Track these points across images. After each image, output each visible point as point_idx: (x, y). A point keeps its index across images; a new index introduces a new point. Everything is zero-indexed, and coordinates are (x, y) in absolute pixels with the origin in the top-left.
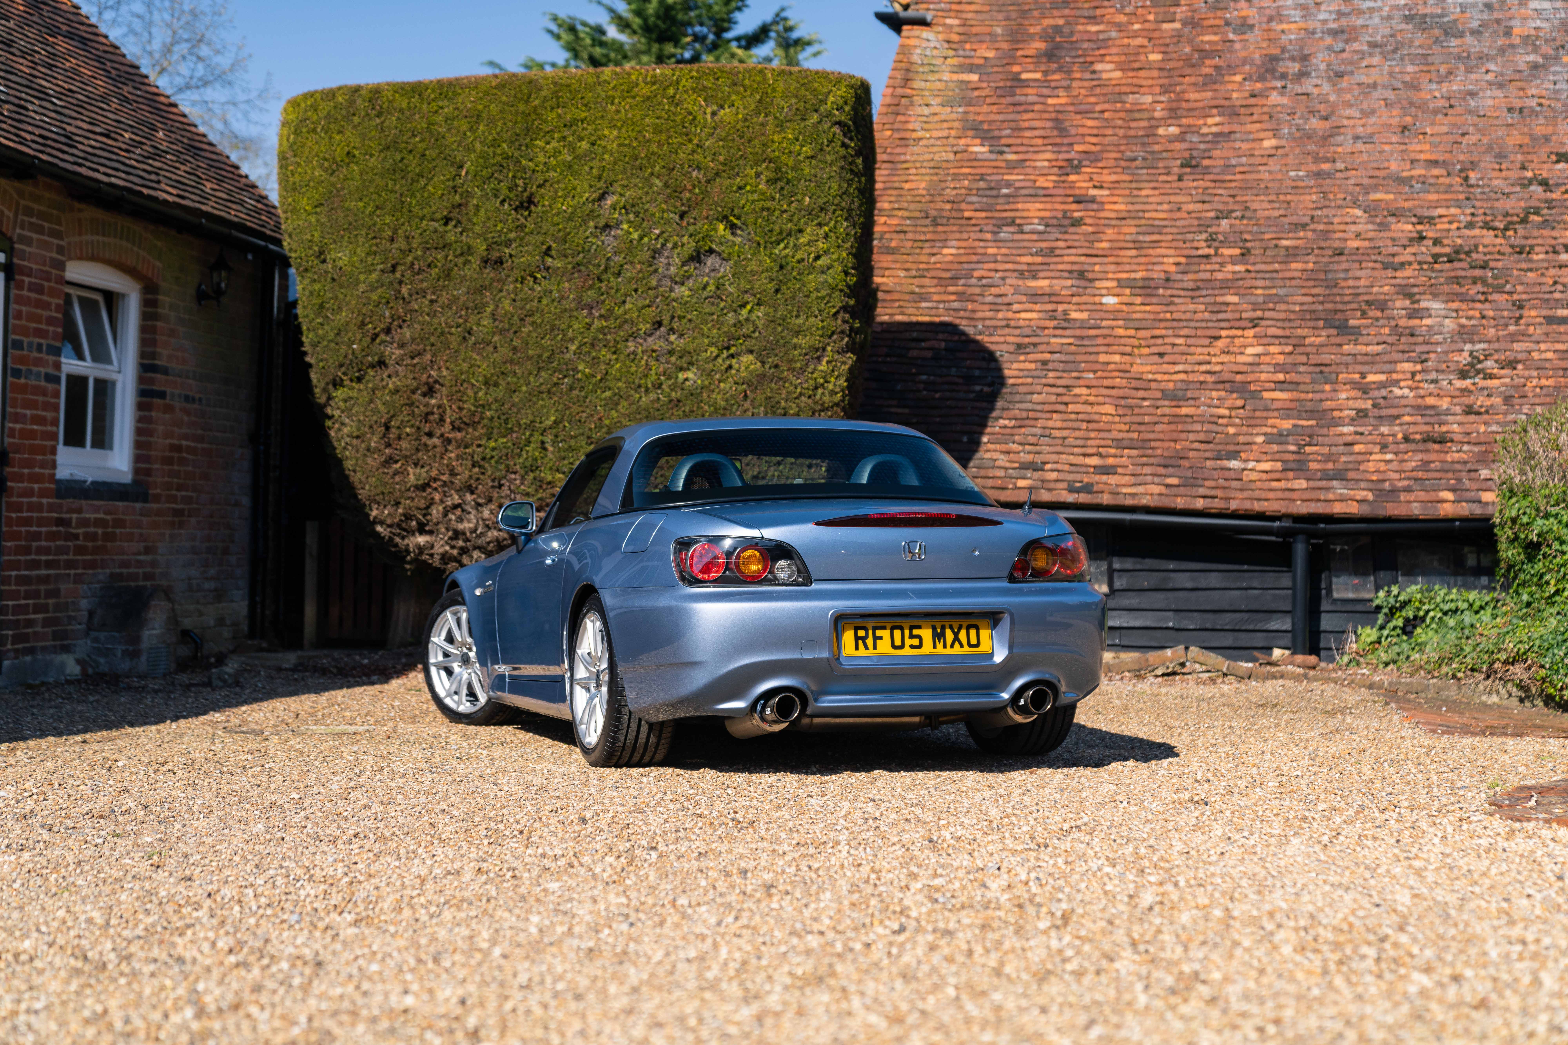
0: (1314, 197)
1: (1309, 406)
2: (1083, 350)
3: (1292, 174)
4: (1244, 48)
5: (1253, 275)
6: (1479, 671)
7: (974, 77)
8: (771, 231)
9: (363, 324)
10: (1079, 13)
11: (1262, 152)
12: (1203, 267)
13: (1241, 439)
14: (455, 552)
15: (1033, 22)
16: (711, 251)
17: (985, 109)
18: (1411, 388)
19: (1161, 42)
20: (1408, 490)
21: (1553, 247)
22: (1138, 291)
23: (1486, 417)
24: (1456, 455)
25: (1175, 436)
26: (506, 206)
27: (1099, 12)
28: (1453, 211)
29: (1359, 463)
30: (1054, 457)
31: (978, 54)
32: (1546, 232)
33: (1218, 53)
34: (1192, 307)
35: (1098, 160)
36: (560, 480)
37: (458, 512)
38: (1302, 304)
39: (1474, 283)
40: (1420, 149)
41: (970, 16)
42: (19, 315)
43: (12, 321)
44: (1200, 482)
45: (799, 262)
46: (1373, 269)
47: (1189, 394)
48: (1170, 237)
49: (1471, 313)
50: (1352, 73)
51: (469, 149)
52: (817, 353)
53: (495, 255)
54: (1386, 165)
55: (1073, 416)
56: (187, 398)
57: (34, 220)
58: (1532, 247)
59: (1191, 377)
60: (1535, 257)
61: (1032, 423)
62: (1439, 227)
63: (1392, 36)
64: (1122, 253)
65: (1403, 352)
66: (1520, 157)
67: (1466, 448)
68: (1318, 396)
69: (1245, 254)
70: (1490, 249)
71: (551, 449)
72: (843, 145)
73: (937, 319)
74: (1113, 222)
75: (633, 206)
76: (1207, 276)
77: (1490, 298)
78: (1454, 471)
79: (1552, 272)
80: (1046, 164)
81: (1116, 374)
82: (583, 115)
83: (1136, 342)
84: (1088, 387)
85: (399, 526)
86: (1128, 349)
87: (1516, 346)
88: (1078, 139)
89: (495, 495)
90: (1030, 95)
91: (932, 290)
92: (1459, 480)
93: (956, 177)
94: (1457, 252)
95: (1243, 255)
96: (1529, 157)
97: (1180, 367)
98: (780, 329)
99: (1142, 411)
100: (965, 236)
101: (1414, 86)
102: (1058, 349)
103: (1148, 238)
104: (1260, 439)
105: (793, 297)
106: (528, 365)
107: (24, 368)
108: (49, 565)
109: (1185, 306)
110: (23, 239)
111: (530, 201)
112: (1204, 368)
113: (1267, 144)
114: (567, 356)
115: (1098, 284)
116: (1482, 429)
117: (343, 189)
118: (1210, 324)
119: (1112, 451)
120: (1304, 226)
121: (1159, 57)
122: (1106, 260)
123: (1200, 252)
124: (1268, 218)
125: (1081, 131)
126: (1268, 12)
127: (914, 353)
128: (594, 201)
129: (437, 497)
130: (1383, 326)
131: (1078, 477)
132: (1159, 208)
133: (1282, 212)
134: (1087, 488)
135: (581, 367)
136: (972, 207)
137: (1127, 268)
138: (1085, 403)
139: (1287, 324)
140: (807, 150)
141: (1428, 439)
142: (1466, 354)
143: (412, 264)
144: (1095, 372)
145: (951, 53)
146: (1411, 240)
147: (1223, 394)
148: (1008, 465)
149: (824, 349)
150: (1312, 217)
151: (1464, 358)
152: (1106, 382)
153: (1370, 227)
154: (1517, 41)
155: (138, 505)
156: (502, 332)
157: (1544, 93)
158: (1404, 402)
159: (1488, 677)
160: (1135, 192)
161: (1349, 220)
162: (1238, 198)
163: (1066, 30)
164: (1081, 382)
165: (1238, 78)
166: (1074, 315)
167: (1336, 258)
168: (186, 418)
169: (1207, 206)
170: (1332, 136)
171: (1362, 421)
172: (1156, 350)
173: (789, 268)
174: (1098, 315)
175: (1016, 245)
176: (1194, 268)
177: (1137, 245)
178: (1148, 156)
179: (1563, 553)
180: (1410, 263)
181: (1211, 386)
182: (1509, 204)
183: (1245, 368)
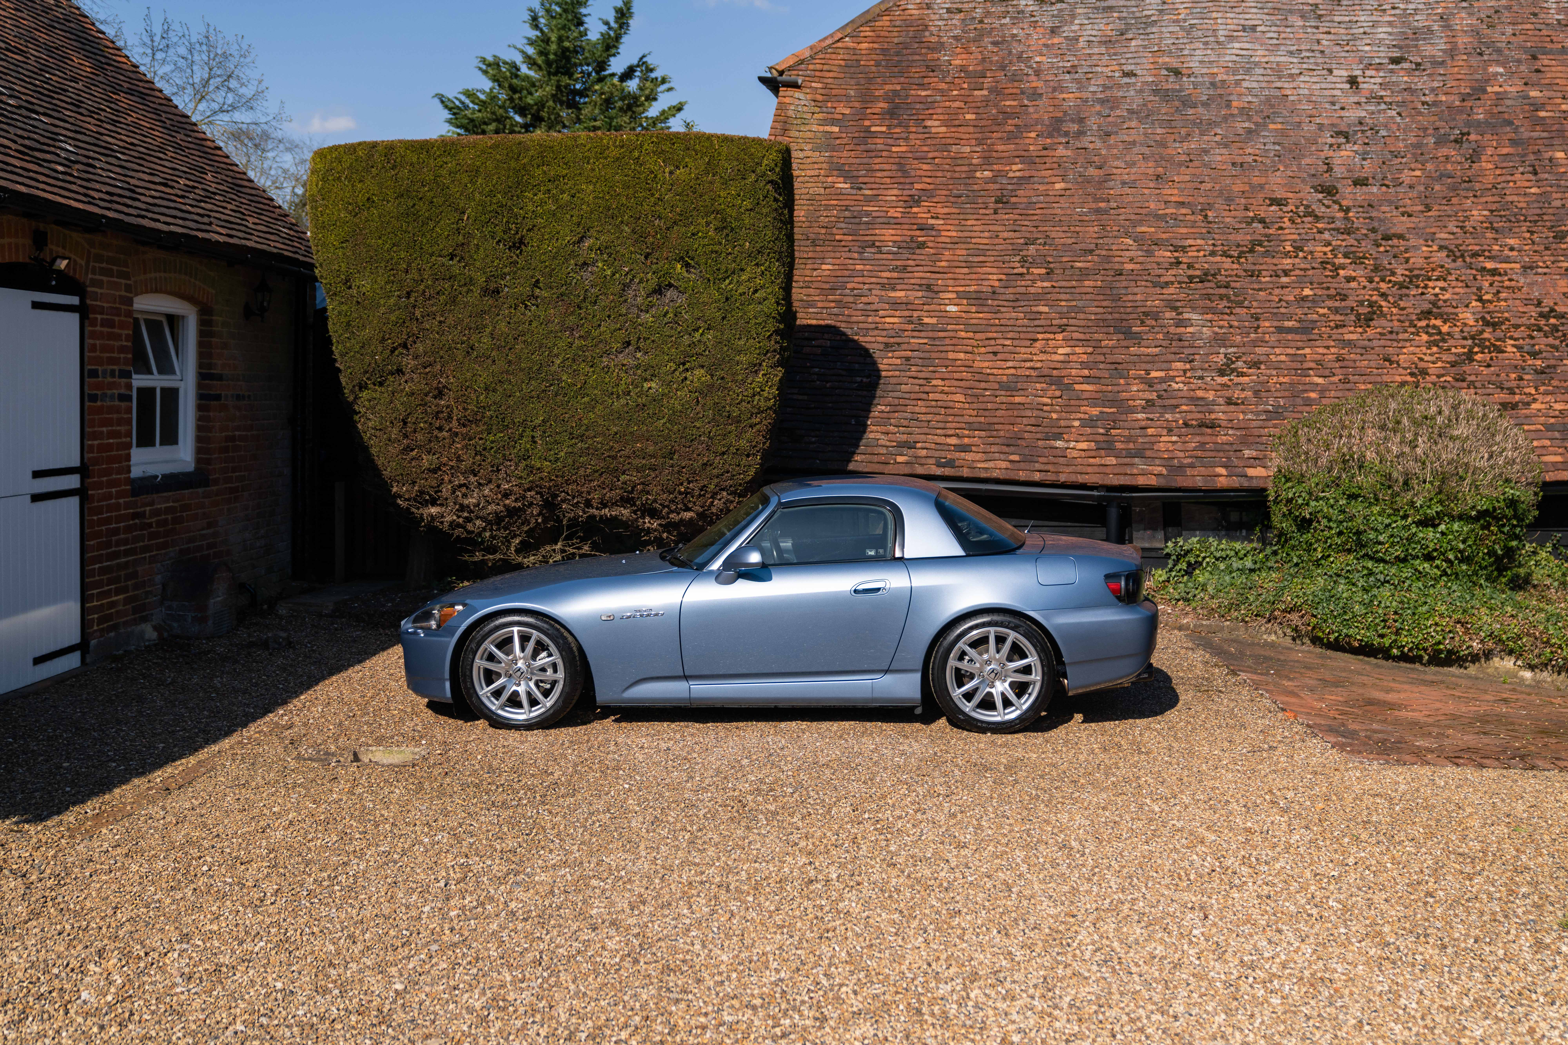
0: (1096, 229)
1: (1110, 396)
2: (936, 349)
3: (1078, 210)
4: (1036, 112)
5: (1057, 290)
6: (1263, 617)
7: (836, 129)
8: (718, 270)
9: (383, 340)
10: (911, 81)
11: (1055, 193)
12: (1019, 283)
13: (1063, 423)
14: (461, 520)
15: (877, 87)
16: (670, 285)
17: (845, 154)
18: (1185, 384)
19: (973, 105)
20: (1192, 466)
21: (1275, 271)
22: (972, 302)
23: (1242, 407)
24: (1224, 438)
25: (1012, 420)
26: (502, 246)
27: (926, 80)
28: (1199, 242)
29: (1153, 443)
30: (923, 437)
31: (838, 110)
32: (1269, 260)
33: (1015, 115)
34: (1014, 315)
35: (933, 196)
36: (547, 467)
37: (464, 490)
38: (1096, 314)
39: (1222, 299)
40: (1172, 193)
41: (829, 81)
42: (93, 348)
43: (87, 354)
44: (1036, 459)
45: (741, 295)
46: (1146, 287)
47: (1019, 386)
48: (992, 259)
49: (1221, 323)
50: (1117, 133)
51: (470, 198)
52: (755, 367)
53: (492, 286)
54: (1147, 204)
55: (934, 403)
56: (238, 397)
57: (104, 265)
58: (1259, 271)
59: (1019, 372)
60: (1263, 280)
61: (903, 408)
62: (1190, 254)
63: (1144, 105)
64: (957, 270)
65: (1175, 353)
66: (1243, 201)
67: (1230, 432)
68: (1116, 388)
69: (1050, 273)
70: (1230, 272)
71: (540, 442)
72: (776, 200)
73: (822, 322)
74: (949, 246)
75: (606, 248)
76: (1023, 290)
77: (1234, 311)
78: (1224, 451)
79: (1277, 291)
80: (894, 198)
81: (963, 369)
82: (565, 172)
83: (975, 343)
84: (943, 379)
85: (415, 500)
86: (970, 349)
87: (1258, 350)
88: (916, 179)
89: (494, 477)
90: (879, 143)
91: (817, 298)
92: (1229, 458)
93: (827, 208)
94: (1206, 274)
95: (1048, 274)
96: (1250, 201)
97: (1010, 364)
98: (725, 349)
99: (985, 399)
100: (838, 255)
101: (1163, 144)
102: (917, 348)
103: (976, 259)
104: (1076, 423)
105: (737, 324)
106: (521, 375)
107: (99, 393)
108: (127, 553)
109: (1009, 314)
110: (95, 283)
111: (521, 242)
112: (1028, 364)
113: (1058, 186)
114: (553, 369)
115: (942, 295)
116: (1241, 417)
117: (364, 228)
118: (1029, 329)
119: (967, 432)
120: (1091, 251)
121: (973, 117)
122: (946, 276)
123: (1016, 271)
124: (1064, 245)
125: (919, 173)
126: (1052, 84)
127: (807, 350)
128: (574, 243)
129: (446, 478)
130: (1158, 333)
131: (943, 454)
132: (982, 235)
133: (1073, 240)
134: (950, 463)
135: (564, 378)
136: (841, 232)
137: (963, 282)
138: (942, 392)
139: (1087, 330)
140: (747, 204)
141: (1202, 425)
142: (1222, 356)
143: (424, 291)
144: (947, 367)
145: (817, 110)
146: (1171, 264)
147: (1044, 386)
148: (888, 444)
149: (760, 365)
150: (1097, 245)
151: (1220, 359)
152: (956, 376)
153: (1140, 253)
154: (1236, 112)
155: (200, 490)
156: (499, 348)
157: (1257, 152)
158: (1180, 394)
159: (1269, 621)
160: (963, 222)
161: (1123, 247)
162: (1040, 229)
163: (903, 93)
164: (937, 375)
165: (1033, 135)
166: (926, 320)
167: (1117, 278)
168: (238, 413)
169: (1017, 235)
170: (1105, 181)
171: (1150, 409)
172: (990, 349)
173: (733, 300)
174: (944, 321)
175: (877, 262)
176: (1013, 283)
177: (968, 264)
178: (970, 194)
179: (1330, 528)
180: (1172, 283)
181: (1035, 379)
182: (1239, 237)
183: (1058, 365)
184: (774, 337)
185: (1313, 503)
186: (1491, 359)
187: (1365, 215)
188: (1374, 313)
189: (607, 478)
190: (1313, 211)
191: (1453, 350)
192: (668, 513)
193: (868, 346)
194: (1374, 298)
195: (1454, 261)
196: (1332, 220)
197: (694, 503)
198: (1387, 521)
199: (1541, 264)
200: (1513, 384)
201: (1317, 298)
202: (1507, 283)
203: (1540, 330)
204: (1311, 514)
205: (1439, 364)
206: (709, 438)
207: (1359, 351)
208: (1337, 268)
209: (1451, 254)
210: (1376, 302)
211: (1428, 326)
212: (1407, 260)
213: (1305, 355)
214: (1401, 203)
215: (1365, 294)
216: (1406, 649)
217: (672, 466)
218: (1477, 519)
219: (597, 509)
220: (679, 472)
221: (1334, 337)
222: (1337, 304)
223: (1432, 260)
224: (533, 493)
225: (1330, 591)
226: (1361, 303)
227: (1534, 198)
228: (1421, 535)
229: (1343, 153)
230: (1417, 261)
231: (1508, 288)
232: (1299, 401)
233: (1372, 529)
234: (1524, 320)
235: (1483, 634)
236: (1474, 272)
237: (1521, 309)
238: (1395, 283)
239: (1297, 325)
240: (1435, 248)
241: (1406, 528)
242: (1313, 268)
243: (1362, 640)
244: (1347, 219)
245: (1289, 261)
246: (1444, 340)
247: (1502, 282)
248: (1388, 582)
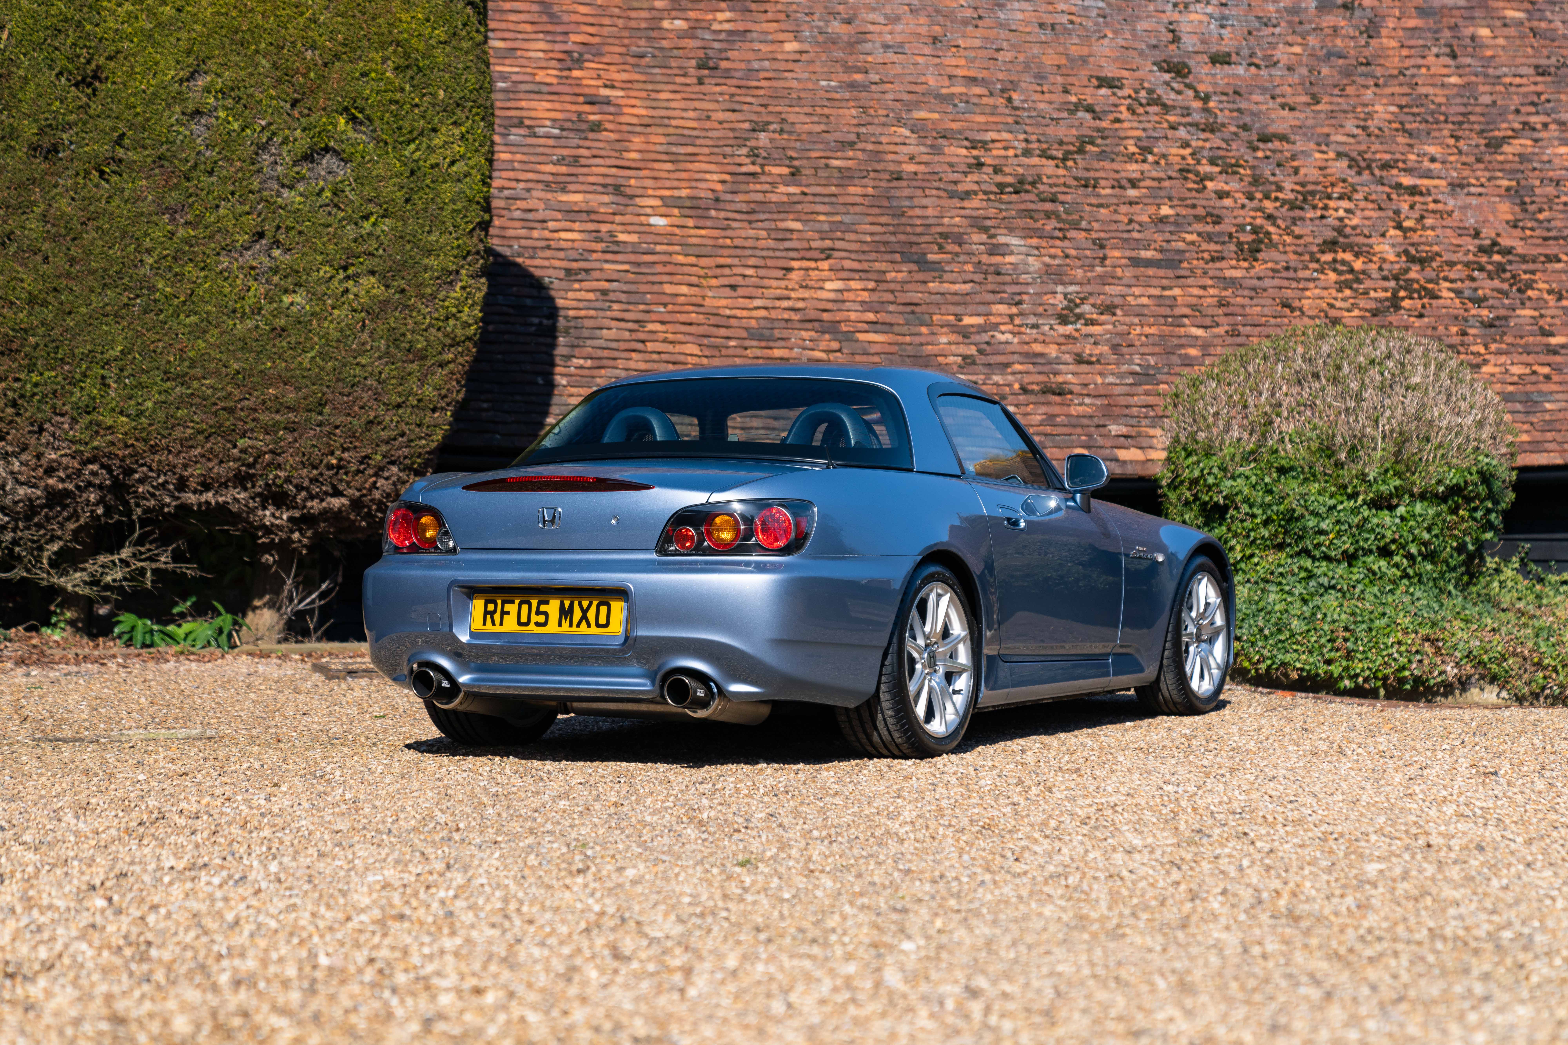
0: (854, 112)
1: (910, 350)
2: (643, 278)
3: (823, 83)
5: (810, 198)
8: (400, 128)
11: (786, 57)
12: (752, 187)
16: (327, 149)
18: (1014, 334)
21: (1117, 180)
22: (687, 212)
23: (1098, 367)
24: (1080, 409)
26: (63, 80)
28: (1005, 136)
32: (1107, 165)
34: (751, 233)
35: (601, 55)
36: (123, 424)
38: (872, 234)
39: (1048, 218)
40: (957, 64)
45: (432, 167)
46: (939, 197)
47: (777, 333)
48: (706, 150)
49: (1053, 251)
51: (12, 7)
52: (449, 277)
53: (46, 142)
54: (923, 79)
58: (1095, 179)
59: (774, 314)
60: (1103, 192)
61: (611, 363)
62: (995, 152)
64: (657, 165)
65: (993, 292)
66: (1059, 79)
67: (1087, 401)
68: (917, 340)
69: (795, 173)
70: (1054, 180)
71: (114, 385)
74: (638, 129)
75: (232, 89)
76: (759, 197)
77: (1069, 235)
78: (1082, 426)
79: (1124, 209)
80: (541, 55)
81: (691, 308)
83: (702, 272)
84: (663, 323)
86: (694, 280)
87: (1109, 289)
88: (572, 27)
89: (33, 441)
92: (1090, 436)
94: (1021, 182)
95: (793, 174)
96: (1070, 80)
97: (758, 303)
98: (408, 247)
99: (731, 352)
102: (615, 276)
103: (682, 150)
105: (426, 210)
106: (90, 281)
109: (744, 232)
111: (96, 77)
112: (785, 304)
113: (789, 47)
114: (142, 271)
115: (639, 201)
118: (778, 254)
120: (852, 144)
122: (641, 173)
123: (744, 169)
124: (810, 133)
128: (181, 81)
130: (965, 263)
132: (685, 114)
133: (823, 127)
135: (160, 286)
137: (668, 184)
138: (665, 341)
139: (862, 257)
140: (440, 33)
141: (1047, 390)
142: (1060, 297)
144: (665, 305)
146: (970, 166)
147: (813, 334)
149: (457, 272)
150: (858, 135)
151: (1059, 301)
152: (681, 318)
153: (923, 149)
156: (55, 238)
157: (1073, 9)
158: (1010, 348)
160: (653, 95)
161: (898, 140)
162: (771, 109)
164: (653, 317)
166: (622, 237)
167: (895, 183)
169: (738, 116)
170: (858, 43)
171: (972, 368)
172: (726, 281)
173: (419, 174)
174: (650, 239)
175: (532, 150)
176: (743, 187)
177: (672, 158)
178: (657, 53)
179: (1254, 516)
180: (975, 193)
181: (798, 325)
182: (1060, 131)
183: (829, 306)
184: (478, 231)
185: (1229, 483)
186: (1423, 306)
187: (1231, 106)
188: (1261, 241)
189: (218, 444)
190: (1159, 97)
191: (1372, 294)
192: (305, 500)
193: (537, 273)
194: (1259, 221)
195: (1359, 173)
196: (1187, 111)
197: (348, 484)
198: (1332, 502)
199: (1473, 181)
200: (1456, 340)
201: (1180, 220)
202: (1432, 206)
203: (1481, 269)
204: (1225, 498)
205: (1356, 313)
206: (378, 381)
207: (1246, 293)
208: (1203, 179)
209: (1353, 163)
210: (1261, 227)
211: (1335, 261)
212: (1296, 171)
213: (1175, 298)
214: (1278, 91)
215: (1247, 216)
216: (1360, 680)
217: (320, 425)
218: (1443, 498)
219: (195, 492)
220: (330, 434)
221: (1211, 273)
222: (1209, 228)
223: (1329, 171)
224: (95, 467)
225: (1257, 603)
226: (1241, 228)
227: (1455, 91)
228: (1375, 521)
229: (1193, 16)
230: (1309, 172)
231: (1434, 212)
232: (1175, 359)
233: (1312, 513)
234: (1459, 256)
235: (1458, 655)
236: (1387, 189)
237: (1455, 241)
238: (1284, 202)
239: (1158, 256)
240: (1332, 155)
241: (1355, 511)
242: (1170, 178)
243: (1302, 669)
244: (1206, 110)
245: (1135, 166)
246: (1358, 281)
247: (1425, 204)
248: (1333, 587)
